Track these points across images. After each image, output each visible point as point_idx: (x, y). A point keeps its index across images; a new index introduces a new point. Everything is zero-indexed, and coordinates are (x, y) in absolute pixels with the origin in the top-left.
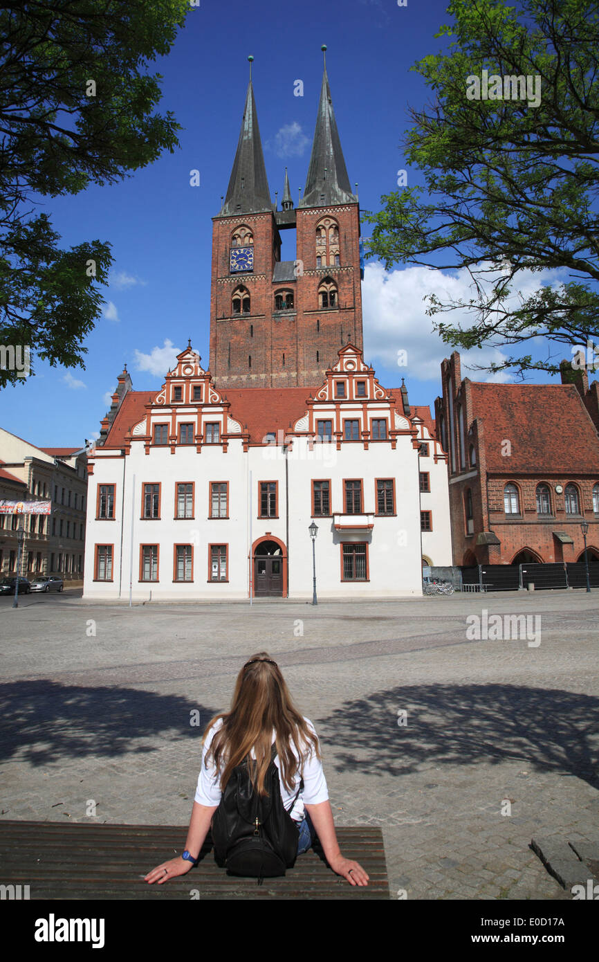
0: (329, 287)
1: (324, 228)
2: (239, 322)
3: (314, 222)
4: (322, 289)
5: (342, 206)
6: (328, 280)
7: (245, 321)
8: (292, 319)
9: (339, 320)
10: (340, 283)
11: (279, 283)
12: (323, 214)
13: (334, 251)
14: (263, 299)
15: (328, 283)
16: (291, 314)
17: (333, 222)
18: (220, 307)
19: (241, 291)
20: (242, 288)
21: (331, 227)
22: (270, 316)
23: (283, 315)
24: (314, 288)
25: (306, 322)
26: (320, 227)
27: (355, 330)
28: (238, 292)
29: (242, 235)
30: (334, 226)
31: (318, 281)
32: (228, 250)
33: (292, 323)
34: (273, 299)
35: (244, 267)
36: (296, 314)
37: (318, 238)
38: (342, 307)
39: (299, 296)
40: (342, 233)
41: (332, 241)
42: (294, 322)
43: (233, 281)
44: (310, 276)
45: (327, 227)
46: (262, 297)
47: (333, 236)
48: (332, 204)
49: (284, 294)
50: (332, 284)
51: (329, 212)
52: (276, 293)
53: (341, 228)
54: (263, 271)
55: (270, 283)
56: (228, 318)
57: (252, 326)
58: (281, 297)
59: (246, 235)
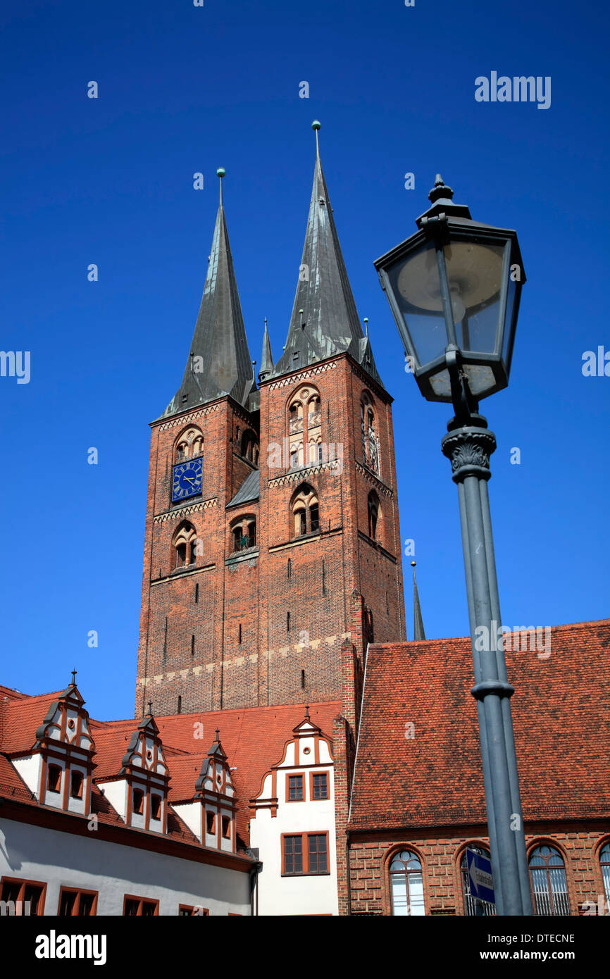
0: (305, 501)
1: (301, 404)
2: (180, 581)
3: (285, 399)
4: (298, 505)
5: (323, 362)
6: (305, 488)
7: (188, 578)
8: (252, 563)
9: (321, 553)
10: (321, 488)
11: (236, 507)
12: (298, 383)
13: (315, 438)
14: (214, 538)
15: (306, 493)
16: (250, 556)
17: (312, 391)
18: (156, 561)
19: (188, 530)
20: (187, 525)
21: (310, 400)
22: (221, 565)
23: (240, 559)
24: (284, 507)
25: (272, 565)
26: (296, 404)
27: (344, 565)
28: (182, 532)
29: (190, 441)
30: (315, 398)
31: (289, 492)
32: (169, 469)
33: (253, 571)
34: (228, 534)
35: (190, 491)
36: (257, 554)
37: (294, 422)
38: (324, 530)
39: (262, 524)
40: (324, 406)
41: (313, 422)
42: (255, 568)
43: (174, 517)
44: (279, 487)
45: (304, 402)
46: (211, 535)
47: (313, 415)
48: (310, 362)
49: (244, 524)
50: (311, 494)
51: (307, 377)
52: (233, 523)
53: (323, 399)
54: (214, 493)
55: (223, 509)
56: (165, 578)
57: (197, 585)
58: (240, 529)
59: (195, 441)
